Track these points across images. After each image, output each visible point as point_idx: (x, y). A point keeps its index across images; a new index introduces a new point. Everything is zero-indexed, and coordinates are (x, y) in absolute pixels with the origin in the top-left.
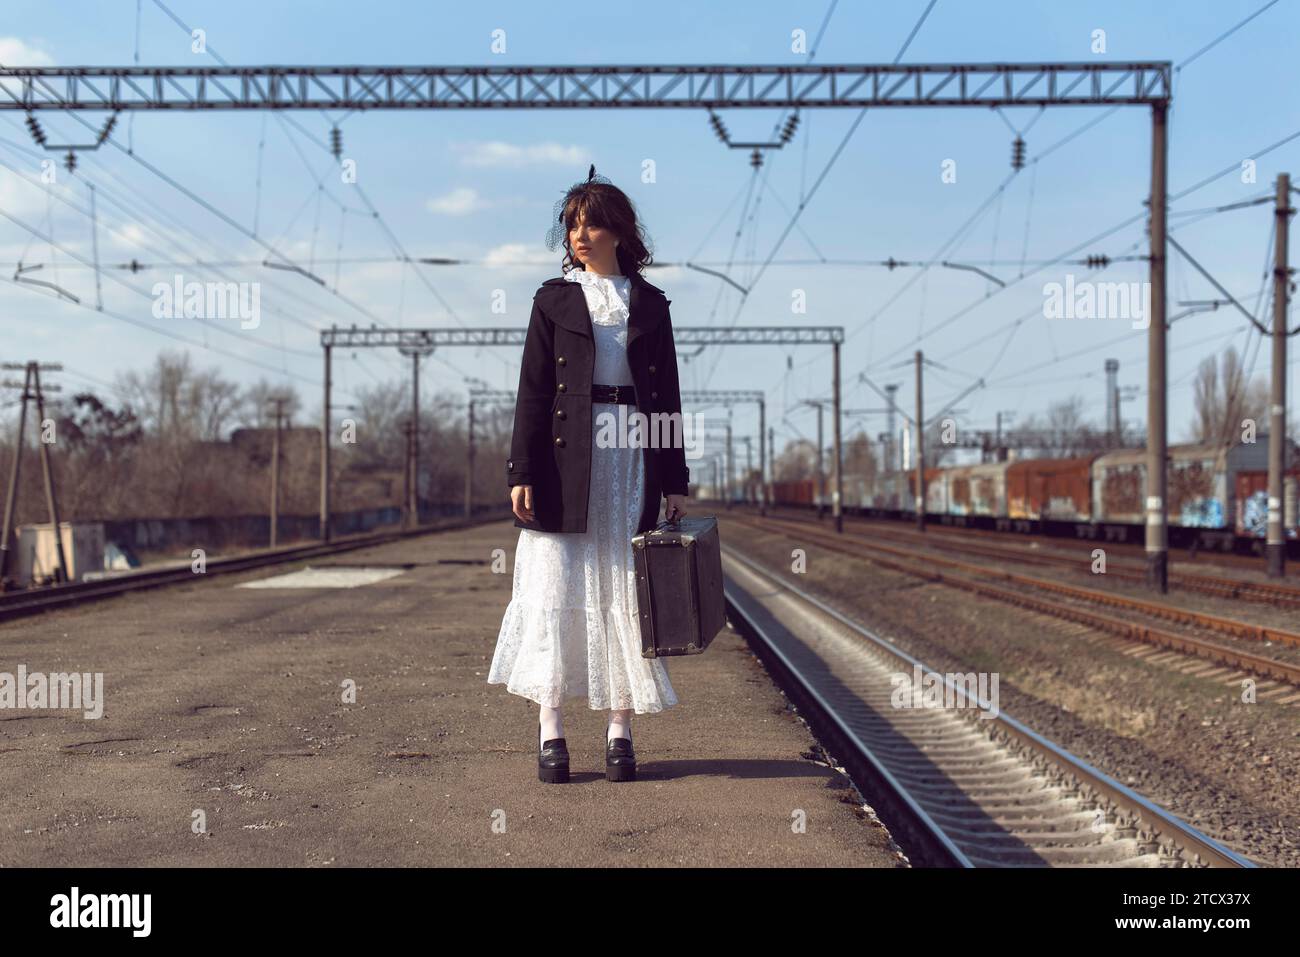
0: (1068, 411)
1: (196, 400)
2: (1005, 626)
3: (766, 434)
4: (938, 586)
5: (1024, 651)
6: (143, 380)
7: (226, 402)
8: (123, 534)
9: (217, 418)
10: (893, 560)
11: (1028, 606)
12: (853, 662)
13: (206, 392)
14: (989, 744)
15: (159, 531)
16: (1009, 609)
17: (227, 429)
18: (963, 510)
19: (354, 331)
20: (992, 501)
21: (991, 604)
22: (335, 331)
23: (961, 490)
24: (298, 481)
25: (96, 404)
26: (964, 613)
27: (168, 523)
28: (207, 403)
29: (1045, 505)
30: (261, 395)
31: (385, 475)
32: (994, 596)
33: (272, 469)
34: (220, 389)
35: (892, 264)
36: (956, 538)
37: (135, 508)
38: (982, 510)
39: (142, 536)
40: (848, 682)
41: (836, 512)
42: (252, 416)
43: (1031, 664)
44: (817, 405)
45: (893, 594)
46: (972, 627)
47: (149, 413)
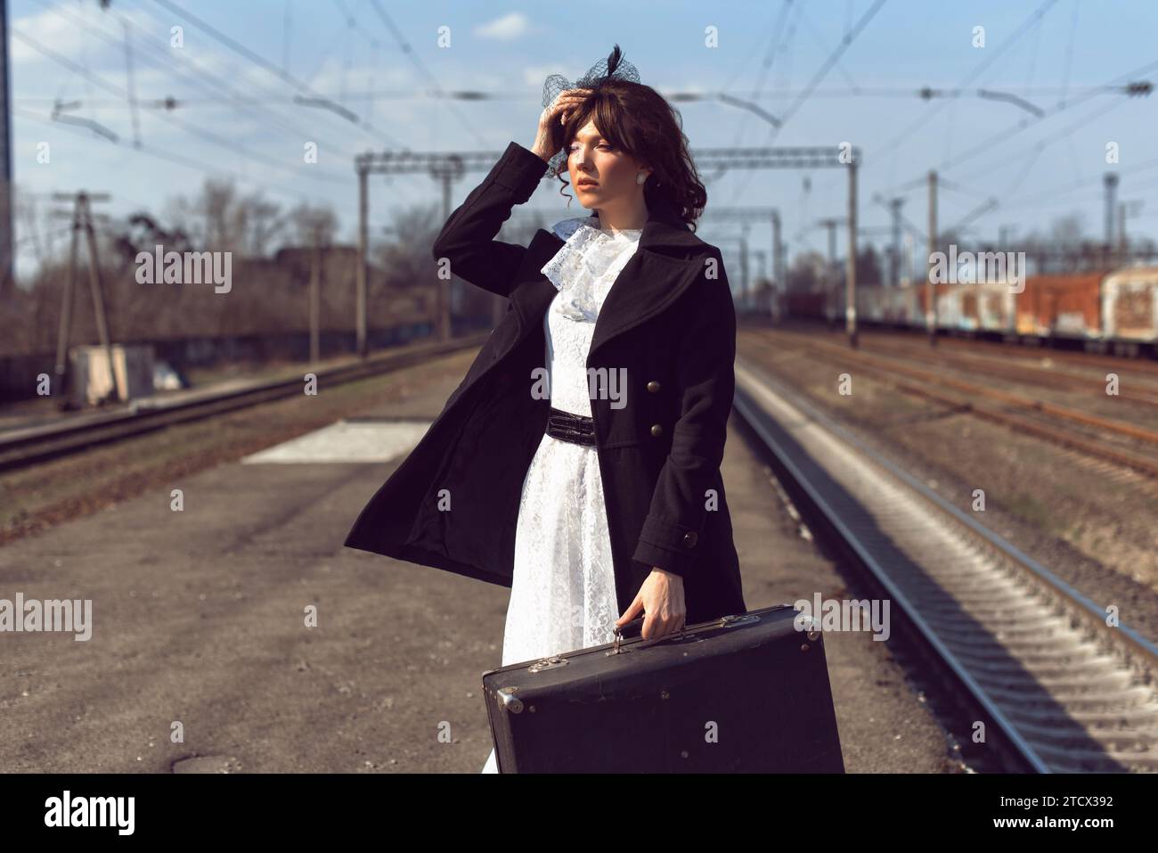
0: (1070, 225)
1: (241, 218)
2: (1047, 469)
3: (780, 249)
4: (967, 418)
5: (1077, 501)
6: (192, 202)
7: (269, 223)
8: (174, 353)
9: (262, 236)
10: (915, 384)
11: (1069, 445)
12: (898, 513)
13: (250, 212)
14: (1075, 635)
15: (207, 349)
16: (1049, 448)
17: (271, 248)
18: (970, 324)
19: (387, 156)
20: (1000, 315)
21: (1028, 441)
22: (369, 157)
23: (969, 305)
24: (338, 298)
25: (149, 223)
26: (1002, 451)
27: (217, 341)
28: (252, 224)
29: (1054, 320)
30: (301, 215)
31: (419, 291)
32: (1028, 431)
33: (313, 288)
34: (264, 210)
35: (927, 94)
36: (969, 355)
37: (187, 329)
38: (990, 323)
39: (192, 353)
40: (899, 542)
41: (851, 327)
42: (293, 235)
43: (1086, 517)
44: (831, 225)
45: (924, 426)
46: (1013, 469)
47: (198, 234)
